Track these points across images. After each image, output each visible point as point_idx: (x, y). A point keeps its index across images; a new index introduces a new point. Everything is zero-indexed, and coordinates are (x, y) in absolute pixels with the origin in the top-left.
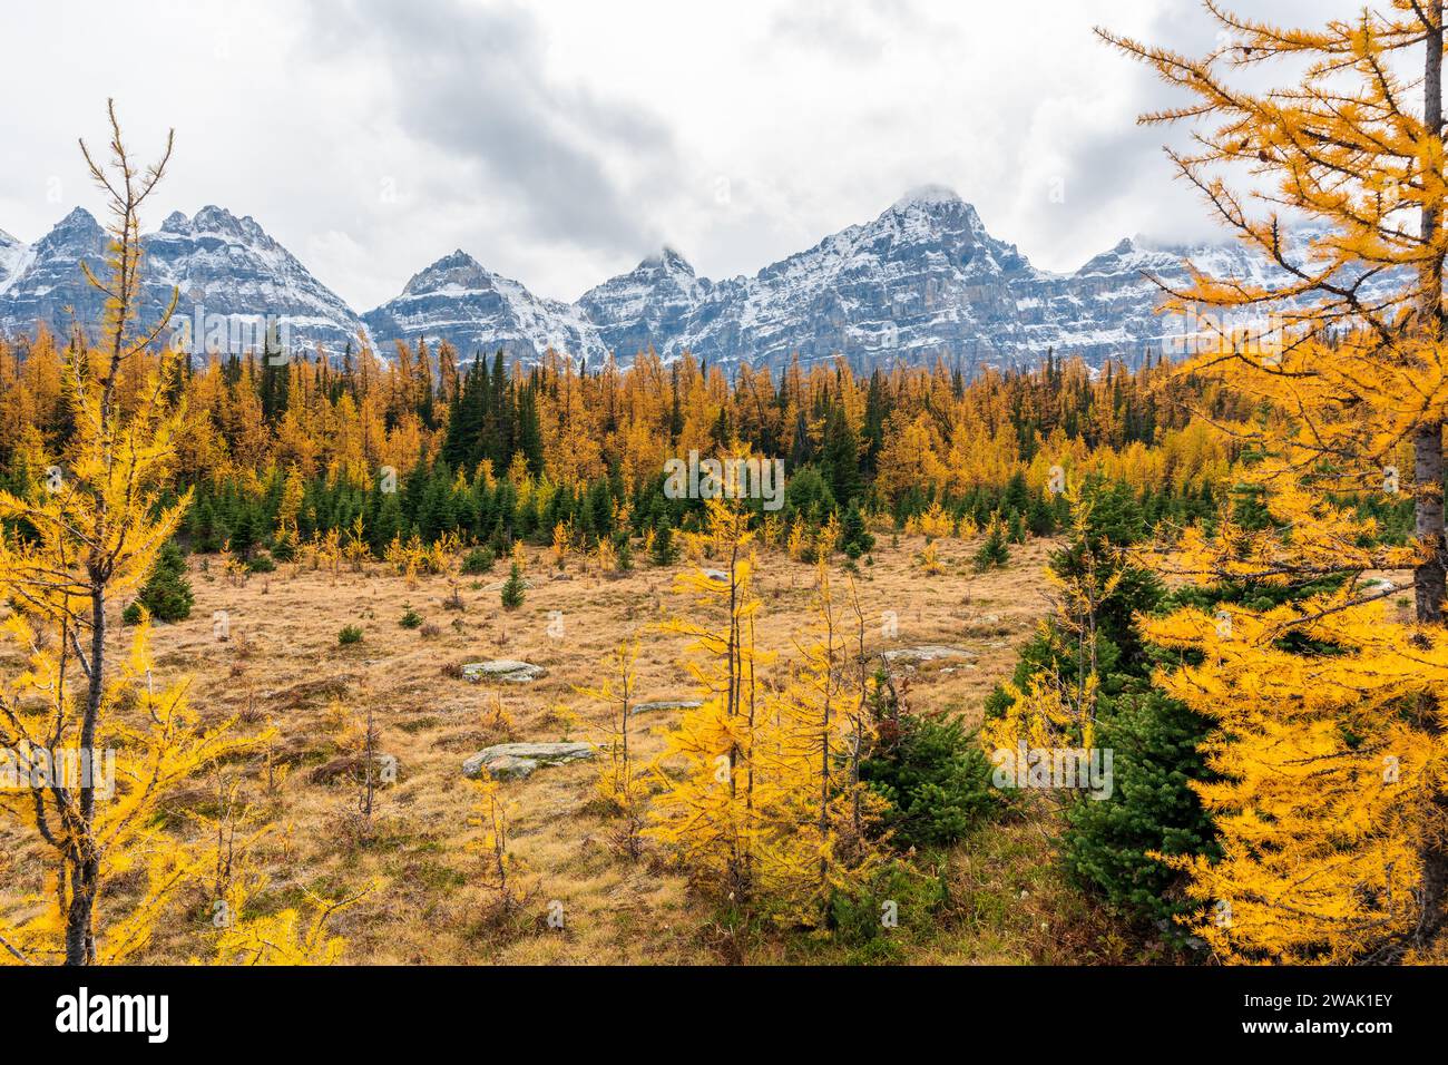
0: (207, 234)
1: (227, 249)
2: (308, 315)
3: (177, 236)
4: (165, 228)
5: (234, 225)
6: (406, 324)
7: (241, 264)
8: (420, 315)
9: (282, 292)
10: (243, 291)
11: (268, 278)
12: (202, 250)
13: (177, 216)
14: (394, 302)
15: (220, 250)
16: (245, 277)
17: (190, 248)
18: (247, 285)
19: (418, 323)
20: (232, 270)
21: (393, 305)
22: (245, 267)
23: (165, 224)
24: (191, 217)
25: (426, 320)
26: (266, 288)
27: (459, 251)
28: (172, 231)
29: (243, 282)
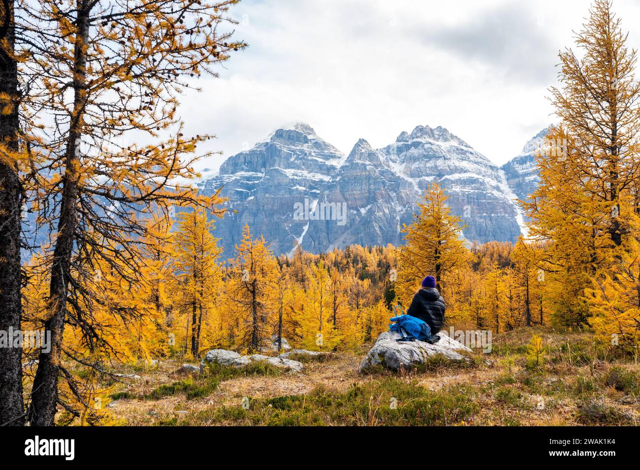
0: (415, 140)
1: (423, 146)
2: (460, 173)
3: (402, 143)
4: (398, 141)
5: (430, 132)
6: (520, 169)
7: (428, 152)
8: (528, 164)
9: (448, 162)
10: (428, 165)
11: (441, 157)
12: (413, 148)
13: (403, 133)
14: (515, 158)
15: (420, 147)
16: (429, 157)
17: (408, 147)
18: (431, 162)
19: (527, 168)
20: (424, 155)
21: (515, 160)
22: (430, 153)
23: (398, 138)
24: (410, 133)
25: (531, 166)
26: (440, 163)
27: (552, 124)
28: (400, 141)
29: (429, 161)
